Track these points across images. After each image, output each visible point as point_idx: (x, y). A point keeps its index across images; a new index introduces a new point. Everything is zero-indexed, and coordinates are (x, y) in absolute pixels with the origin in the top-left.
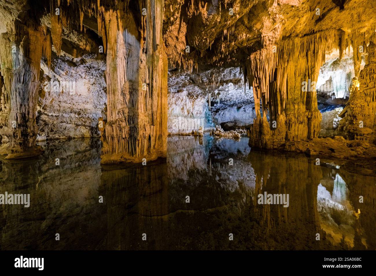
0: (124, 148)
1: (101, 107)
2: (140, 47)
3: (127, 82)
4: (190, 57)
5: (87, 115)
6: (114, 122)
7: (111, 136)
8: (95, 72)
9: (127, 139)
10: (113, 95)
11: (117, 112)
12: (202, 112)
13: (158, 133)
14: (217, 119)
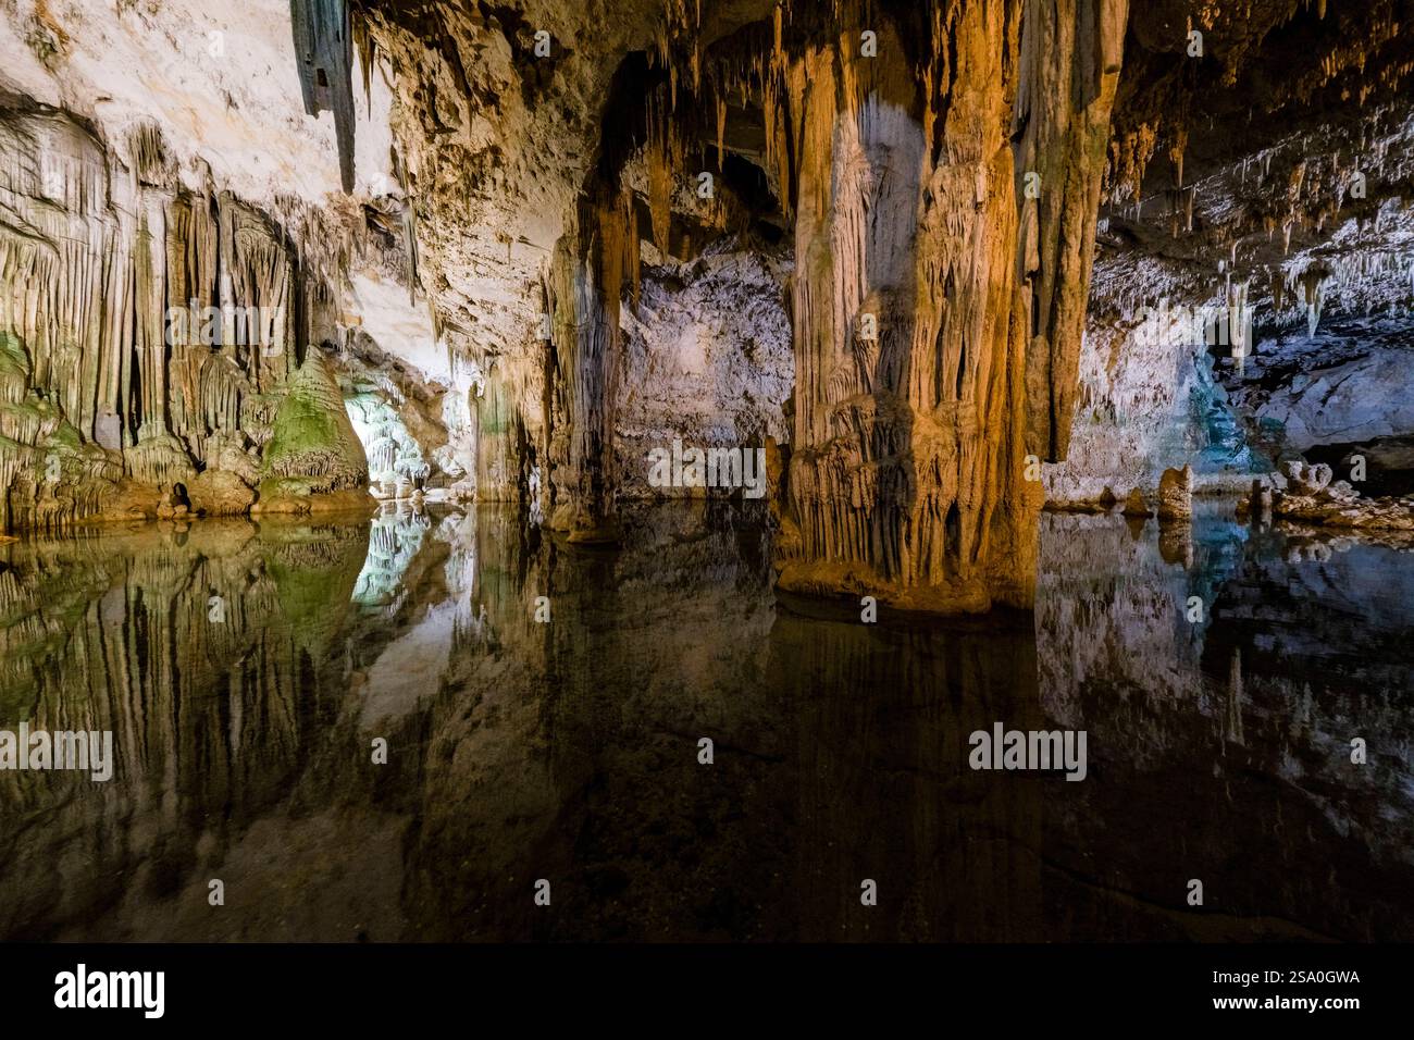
0: (854, 545)
1: (733, 404)
2: (924, 144)
3: (869, 298)
4: (1137, 116)
5: (701, 432)
6: (821, 451)
7: (811, 499)
8: (725, 296)
9: (868, 512)
10: (816, 357)
11: (828, 414)
12: (1168, 389)
13: (993, 497)
14: (1279, 430)
